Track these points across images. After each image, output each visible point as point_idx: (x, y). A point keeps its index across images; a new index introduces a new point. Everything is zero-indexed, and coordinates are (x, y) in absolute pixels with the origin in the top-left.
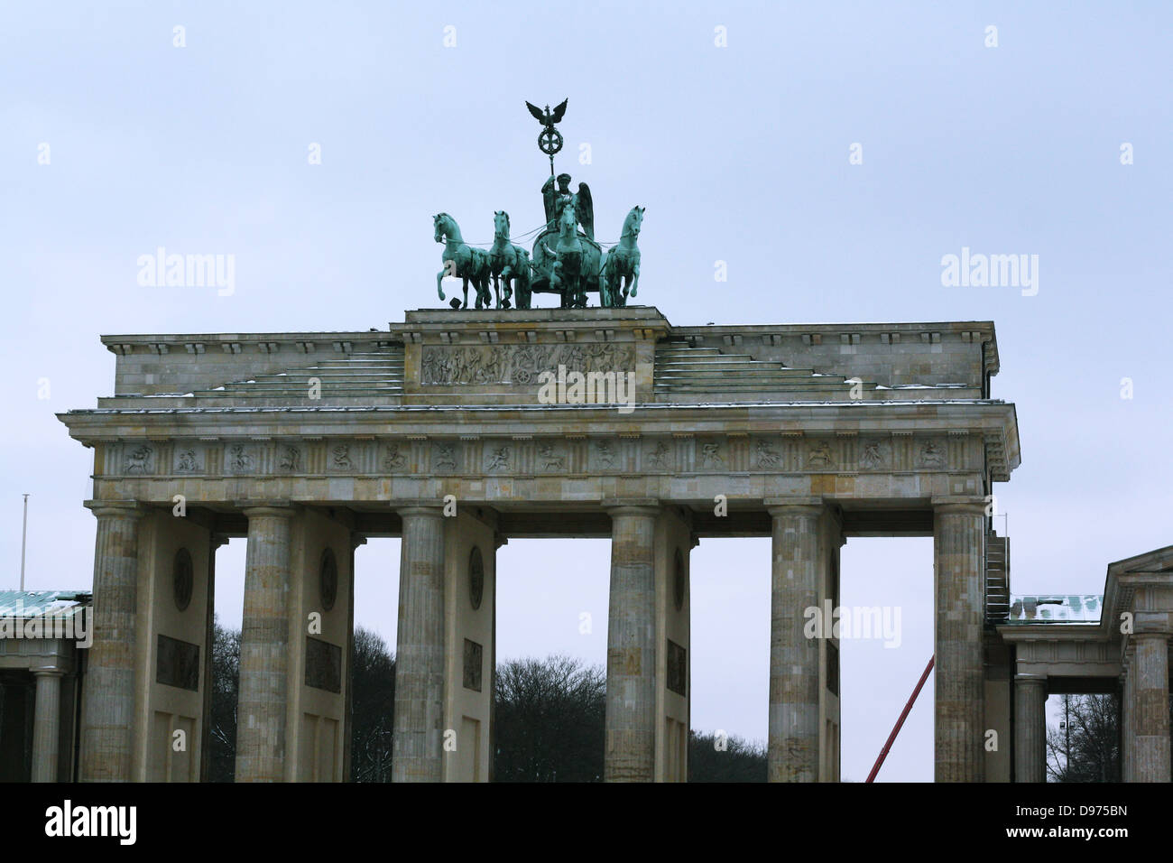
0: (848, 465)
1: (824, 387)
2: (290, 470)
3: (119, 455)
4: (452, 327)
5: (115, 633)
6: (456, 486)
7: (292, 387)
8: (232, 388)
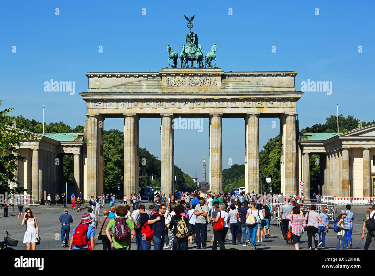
0: (266, 105)
3: (93, 103)
4: (174, 73)
5: (94, 145)
6: (175, 110)
7: (135, 86)
8: (120, 86)
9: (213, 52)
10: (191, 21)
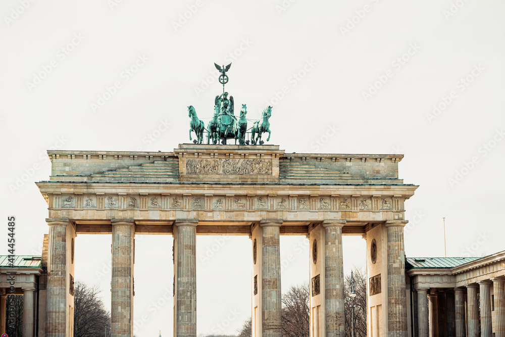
0: (356, 208)
1: (345, 178)
2: (133, 206)
3: (60, 200)
4: (200, 151)
5: (60, 273)
6: (202, 214)
7: (132, 173)
8: (107, 173)
9: (265, 119)
10: (226, 73)
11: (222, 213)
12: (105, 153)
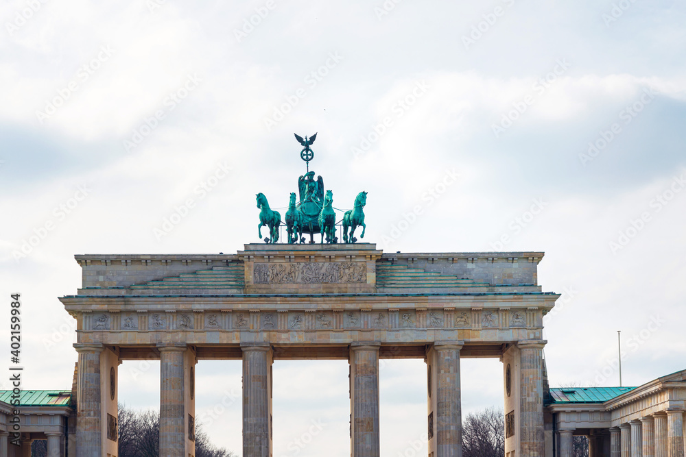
0: (477, 325)
1: (463, 285)
2: (186, 327)
3: (91, 319)
4: (271, 253)
5: (92, 413)
6: (275, 335)
7: (184, 283)
8: (151, 284)
9: (358, 208)
10: (310, 146)
11: (300, 333)
12: (149, 257)
